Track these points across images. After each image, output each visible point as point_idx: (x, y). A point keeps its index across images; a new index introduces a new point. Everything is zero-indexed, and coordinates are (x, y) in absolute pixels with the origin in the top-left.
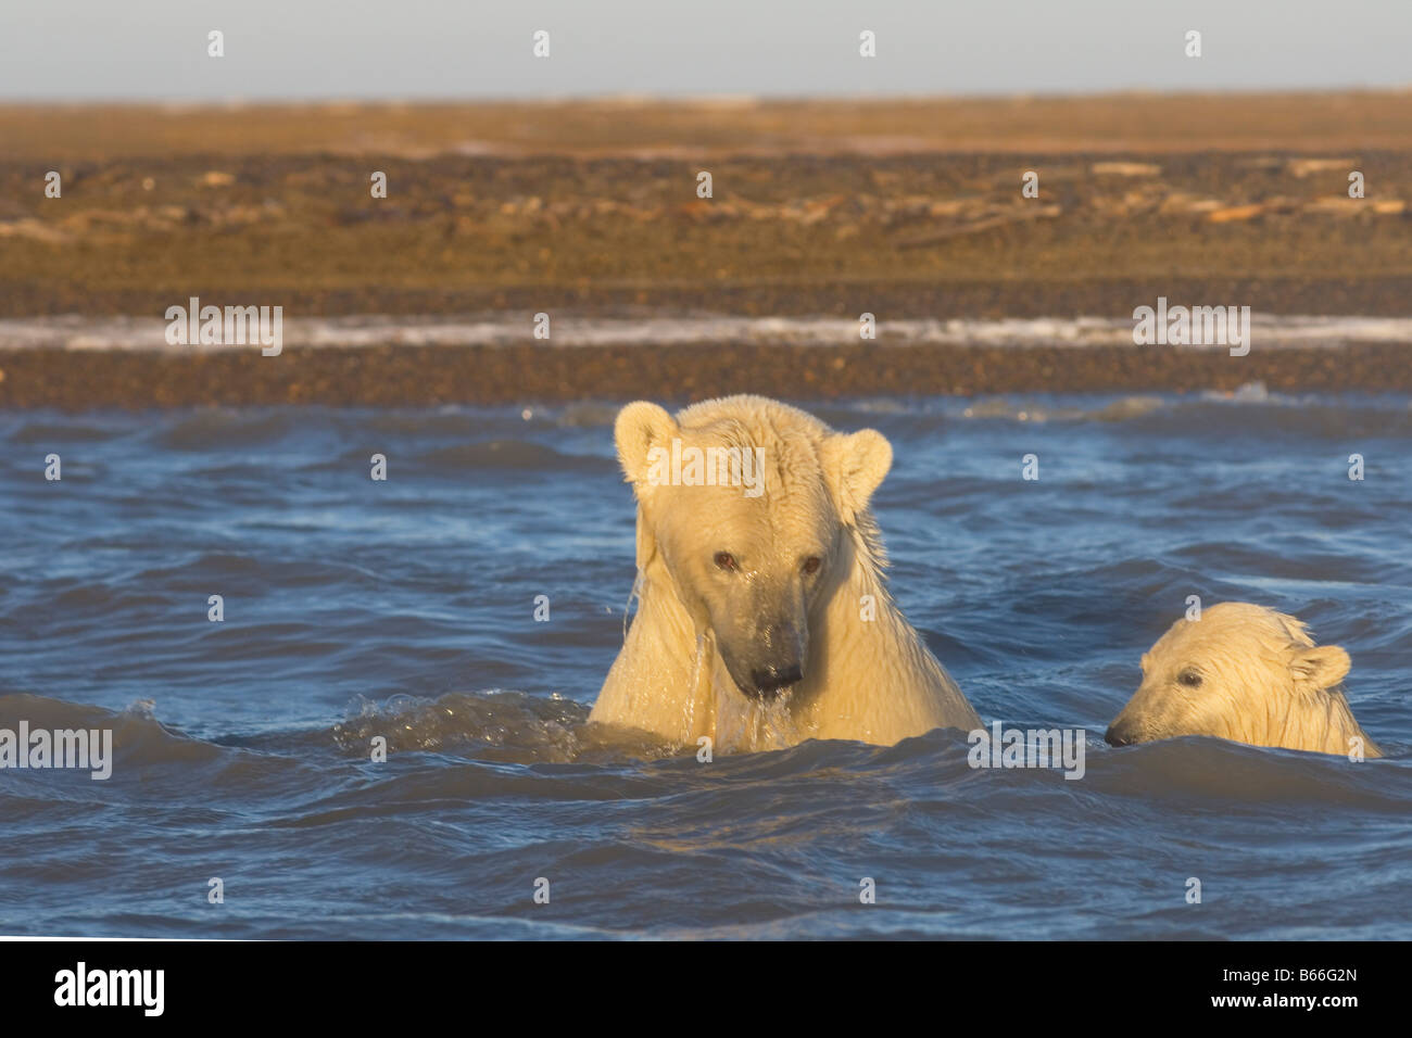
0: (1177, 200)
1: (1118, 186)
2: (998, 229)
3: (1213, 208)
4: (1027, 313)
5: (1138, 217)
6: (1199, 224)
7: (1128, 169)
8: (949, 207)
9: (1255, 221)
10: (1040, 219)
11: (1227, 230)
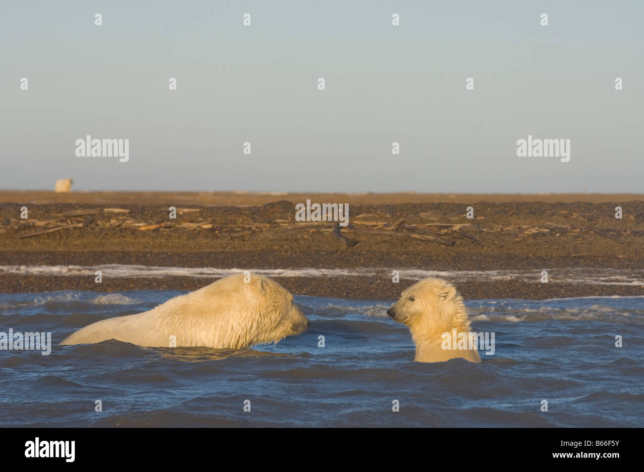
0: (129, 222)
1: (110, 216)
2: (59, 231)
3: (142, 226)
4: (54, 264)
5: (113, 228)
6: (134, 231)
7: (116, 210)
8: (42, 223)
9: (156, 231)
10: (75, 228)
11: (144, 234)
